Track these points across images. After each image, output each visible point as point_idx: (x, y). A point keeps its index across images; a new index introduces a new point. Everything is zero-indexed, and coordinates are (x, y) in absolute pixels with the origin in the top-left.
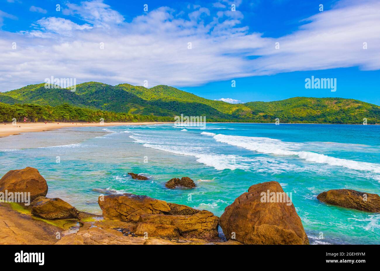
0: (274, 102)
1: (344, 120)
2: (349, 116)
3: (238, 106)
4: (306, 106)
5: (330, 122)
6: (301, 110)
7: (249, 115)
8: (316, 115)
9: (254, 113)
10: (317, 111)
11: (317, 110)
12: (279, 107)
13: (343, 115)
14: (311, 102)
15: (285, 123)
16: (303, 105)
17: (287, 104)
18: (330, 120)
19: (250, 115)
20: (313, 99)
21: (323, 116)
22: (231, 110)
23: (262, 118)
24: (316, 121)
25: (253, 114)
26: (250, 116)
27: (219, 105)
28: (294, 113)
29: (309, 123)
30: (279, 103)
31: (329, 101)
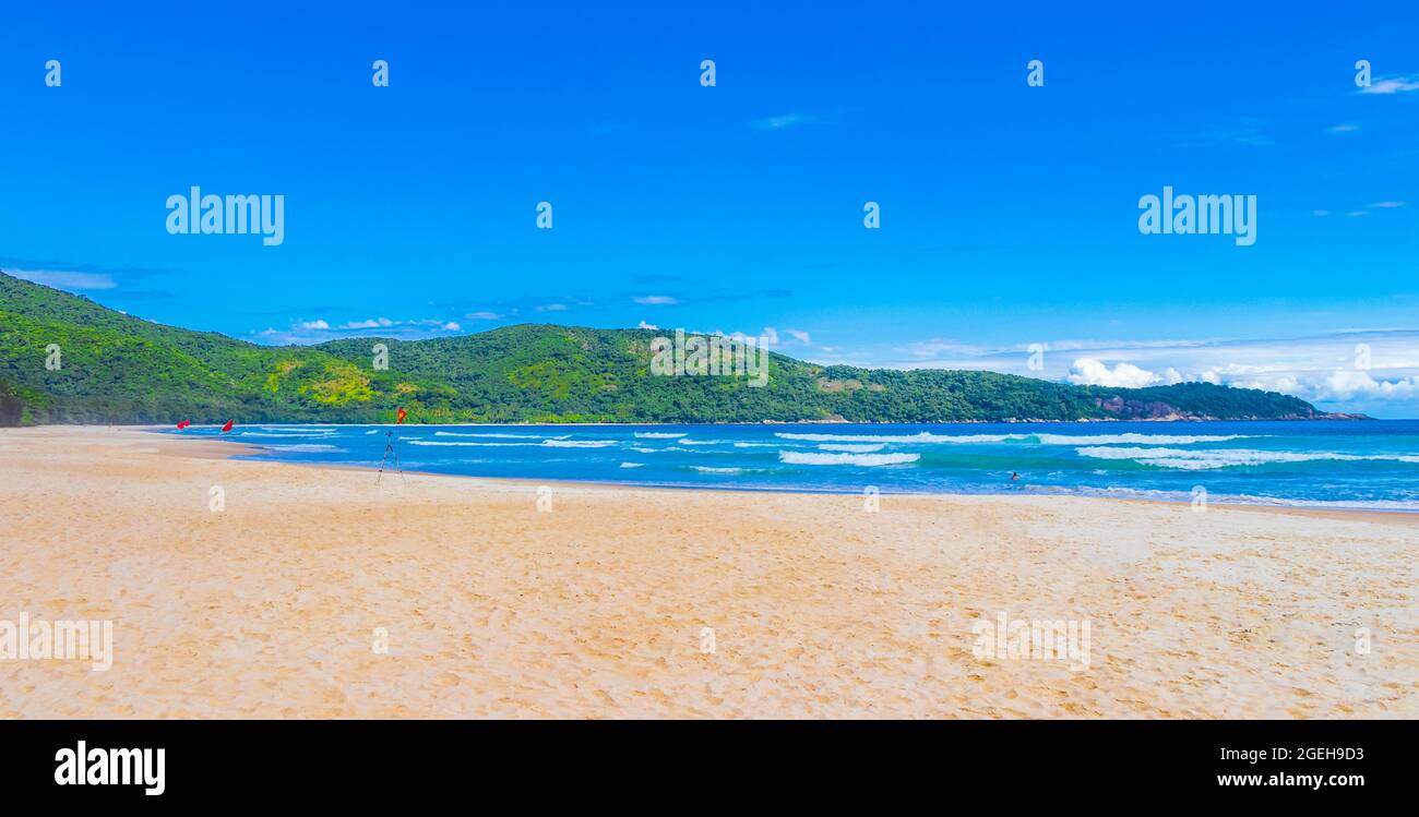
0: (439, 340)
1: (702, 408)
2: (716, 395)
3: (300, 356)
4: (566, 359)
5: (656, 417)
6: (549, 372)
7: (355, 391)
8: (604, 393)
9: (375, 382)
10: (605, 378)
11: (606, 375)
12: (461, 360)
13: (696, 393)
14: (578, 346)
15: (506, 422)
16: (555, 355)
17: (492, 351)
18: (657, 411)
19: (361, 393)
20: (585, 331)
21: (628, 394)
22: (273, 370)
23: (415, 403)
24: (607, 415)
25: (374, 389)
26: (363, 398)
27: (216, 349)
28: (522, 383)
29: (588, 420)
30: (459, 346)
31: (640, 341)
